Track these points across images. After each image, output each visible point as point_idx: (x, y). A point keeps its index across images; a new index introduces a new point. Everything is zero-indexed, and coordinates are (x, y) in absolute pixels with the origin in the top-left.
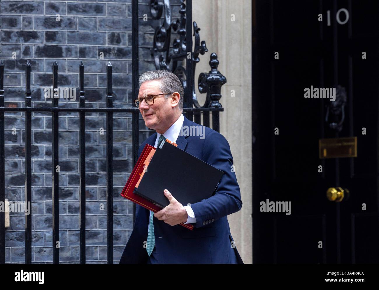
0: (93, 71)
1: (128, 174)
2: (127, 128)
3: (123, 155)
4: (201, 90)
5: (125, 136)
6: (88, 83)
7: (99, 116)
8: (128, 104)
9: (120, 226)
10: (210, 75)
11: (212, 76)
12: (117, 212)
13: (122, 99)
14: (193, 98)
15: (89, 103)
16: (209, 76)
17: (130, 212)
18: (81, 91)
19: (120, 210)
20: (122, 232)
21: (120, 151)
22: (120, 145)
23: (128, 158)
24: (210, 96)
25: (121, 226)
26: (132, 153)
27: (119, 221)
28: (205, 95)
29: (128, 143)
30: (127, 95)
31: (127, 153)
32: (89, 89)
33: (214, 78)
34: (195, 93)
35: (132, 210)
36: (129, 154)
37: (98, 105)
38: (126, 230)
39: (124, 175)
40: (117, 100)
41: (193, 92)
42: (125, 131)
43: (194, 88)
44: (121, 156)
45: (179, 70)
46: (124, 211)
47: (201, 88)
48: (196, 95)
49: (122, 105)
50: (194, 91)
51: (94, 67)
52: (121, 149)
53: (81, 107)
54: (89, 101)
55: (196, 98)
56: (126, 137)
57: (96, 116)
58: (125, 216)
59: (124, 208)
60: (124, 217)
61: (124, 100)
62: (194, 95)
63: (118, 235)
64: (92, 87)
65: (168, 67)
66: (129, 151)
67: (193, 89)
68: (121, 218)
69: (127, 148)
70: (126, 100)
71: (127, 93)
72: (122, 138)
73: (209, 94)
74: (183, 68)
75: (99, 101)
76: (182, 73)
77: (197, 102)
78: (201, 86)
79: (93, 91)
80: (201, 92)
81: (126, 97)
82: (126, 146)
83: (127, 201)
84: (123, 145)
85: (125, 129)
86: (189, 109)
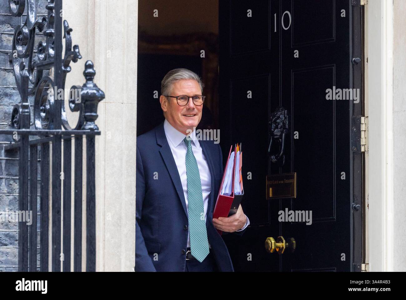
4: (72, 108)
10: (85, 88)
11: (86, 89)
14: (62, 118)
16: (82, 90)
24: (84, 116)
28: (77, 114)
33: (89, 93)
34: (64, 111)
41: (62, 110)
43: (64, 105)
45: (45, 81)
47: (73, 106)
48: (66, 113)
50: (64, 108)
55: (66, 118)
62: (64, 114)
65: (31, 78)
67: (63, 106)
73: (82, 113)
74: (50, 79)
76: (48, 86)
77: (67, 122)
78: (73, 102)
80: (73, 110)
86: (57, 132)
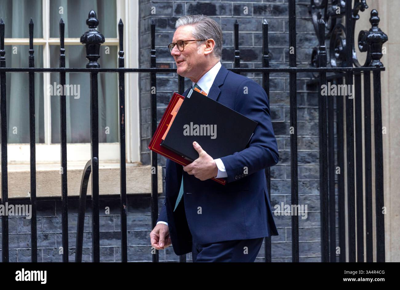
0: (248, 29)
1: (285, 137)
2: (284, 88)
3: (280, 117)
4: (361, 49)
5: (282, 97)
6: (243, 42)
7: (255, 76)
8: (285, 64)
9: (277, 191)
10: (371, 33)
11: (372, 34)
12: (274, 177)
13: (279, 59)
14: (353, 57)
15: (244, 63)
16: (369, 34)
17: (288, 177)
18: (236, 50)
19: (277, 174)
20: (280, 197)
21: (277, 113)
22: (278, 107)
23: (285, 120)
24: (371, 55)
25: (279, 191)
26: (289, 115)
27: (277, 187)
28: (365, 54)
29: (285, 104)
30: (284, 55)
31: (284, 115)
32: (244, 49)
33: (375, 36)
34: (355, 52)
35: (290, 175)
36: (286, 116)
37: (254, 65)
38: (284, 196)
39: (281, 138)
40: (273, 59)
41: (353, 51)
42: (282, 92)
43: (354, 46)
44: (278, 119)
45: (338, 28)
46: (281, 176)
47: (362, 47)
48: (356, 53)
49: (278, 65)
50: (354, 49)
51: (248, 25)
52: (278, 111)
53: (236, 67)
54: (245, 61)
55: (356, 57)
56: (282, 99)
57: (252, 76)
58: (283, 181)
59: (282, 172)
60: (281, 182)
61: (281, 60)
62: (354, 54)
63: (276, 201)
64: (248, 47)
65: (326, 25)
66: (286, 113)
67: (353, 48)
68: (279, 183)
69: (284, 110)
70: (283, 59)
71: (284, 52)
72: (279, 100)
73: (370, 53)
74: (342, 26)
75: (255, 60)
76: (341, 31)
77: (357, 61)
78: (362, 44)
79: (248, 50)
80: (362, 51)
81: (283, 56)
82: (283, 108)
83: (284, 165)
84: (280, 107)
85: (282, 89)
86: (348, 69)
